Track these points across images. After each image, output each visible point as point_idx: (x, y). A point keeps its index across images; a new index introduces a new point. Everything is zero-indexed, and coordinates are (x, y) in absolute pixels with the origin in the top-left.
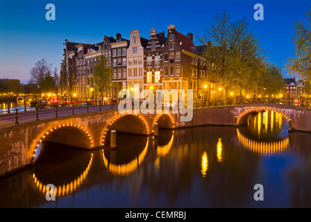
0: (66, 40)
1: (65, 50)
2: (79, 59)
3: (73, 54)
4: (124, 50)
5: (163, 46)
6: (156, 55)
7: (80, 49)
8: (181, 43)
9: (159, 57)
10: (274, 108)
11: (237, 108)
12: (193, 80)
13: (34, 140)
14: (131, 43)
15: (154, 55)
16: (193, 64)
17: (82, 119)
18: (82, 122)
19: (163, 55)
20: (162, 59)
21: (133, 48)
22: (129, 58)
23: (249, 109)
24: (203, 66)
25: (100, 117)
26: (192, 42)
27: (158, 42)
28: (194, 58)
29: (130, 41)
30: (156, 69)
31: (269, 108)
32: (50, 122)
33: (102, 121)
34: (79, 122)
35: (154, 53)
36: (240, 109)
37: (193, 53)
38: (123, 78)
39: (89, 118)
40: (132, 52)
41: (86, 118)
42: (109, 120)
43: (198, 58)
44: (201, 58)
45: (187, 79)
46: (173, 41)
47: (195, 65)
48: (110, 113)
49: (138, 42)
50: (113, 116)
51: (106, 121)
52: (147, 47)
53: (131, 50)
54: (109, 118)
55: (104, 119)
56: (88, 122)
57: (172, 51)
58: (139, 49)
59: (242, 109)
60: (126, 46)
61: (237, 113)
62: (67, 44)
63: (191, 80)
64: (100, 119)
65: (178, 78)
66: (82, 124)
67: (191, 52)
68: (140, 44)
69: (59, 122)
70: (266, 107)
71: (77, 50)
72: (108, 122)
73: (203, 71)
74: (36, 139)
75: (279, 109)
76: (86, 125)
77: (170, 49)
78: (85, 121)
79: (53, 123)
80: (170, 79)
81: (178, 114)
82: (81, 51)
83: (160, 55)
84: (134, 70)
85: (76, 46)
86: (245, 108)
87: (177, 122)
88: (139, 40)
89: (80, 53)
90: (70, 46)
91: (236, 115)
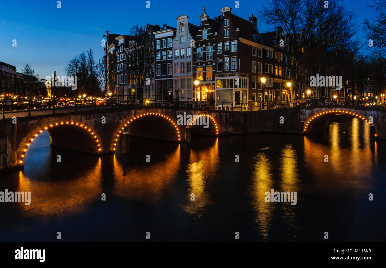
0: (107, 32)
2: (120, 53)
3: (113, 48)
4: (170, 40)
5: (216, 34)
6: (207, 45)
7: (121, 41)
8: (238, 30)
9: (211, 47)
10: (352, 110)
11: (304, 110)
12: (256, 77)
13: (24, 138)
14: (178, 32)
15: (205, 46)
16: (256, 56)
17: (87, 116)
18: (87, 120)
19: (216, 45)
20: (214, 50)
21: (180, 37)
22: (175, 50)
23: (320, 112)
24: (271, 59)
25: (111, 116)
26: (255, 28)
27: (210, 29)
28: (257, 48)
29: (176, 29)
30: (208, 63)
31: (345, 110)
32: (45, 119)
33: (113, 121)
34: (82, 121)
35: (206, 43)
36: (308, 112)
37: (255, 42)
38: (168, 75)
39: (96, 116)
40: (178, 42)
41: (91, 116)
42: (123, 120)
43: (263, 49)
44: (268, 49)
45: (247, 74)
46: (228, 27)
47: (259, 57)
48: (124, 112)
49: (186, 30)
50: (129, 116)
51: (120, 121)
52: (197, 36)
53: (177, 40)
54: (124, 118)
55: (117, 119)
56: (95, 121)
57: (226, 40)
58: (187, 39)
59: (310, 111)
60: (173, 35)
61: (304, 117)
62: (108, 37)
63: (253, 76)
64: (111, 118)
65: (235, 73)
66: (86, 123)
67: (252, 40)
68: (188, 32)
69: (56, 119)
70: (342, 109)
71: (118, 43)
72: (122, 122)
73: (270, 65)
74: (27, 137)
75: (359, 111)
76: (92, 125)
77: (224, 38)
78: (91, 119)
79: (49, 120)
80: (225, 75)
81: (224, 117)
82: (122, 44)
83: (212, 45)
84: (182, 65)
85: (117, 38)
86: (315, 110)
87: (223, 127)
88: (187, 27)
89: (121, 46)
90: (111, 39)
91: (304, 119)
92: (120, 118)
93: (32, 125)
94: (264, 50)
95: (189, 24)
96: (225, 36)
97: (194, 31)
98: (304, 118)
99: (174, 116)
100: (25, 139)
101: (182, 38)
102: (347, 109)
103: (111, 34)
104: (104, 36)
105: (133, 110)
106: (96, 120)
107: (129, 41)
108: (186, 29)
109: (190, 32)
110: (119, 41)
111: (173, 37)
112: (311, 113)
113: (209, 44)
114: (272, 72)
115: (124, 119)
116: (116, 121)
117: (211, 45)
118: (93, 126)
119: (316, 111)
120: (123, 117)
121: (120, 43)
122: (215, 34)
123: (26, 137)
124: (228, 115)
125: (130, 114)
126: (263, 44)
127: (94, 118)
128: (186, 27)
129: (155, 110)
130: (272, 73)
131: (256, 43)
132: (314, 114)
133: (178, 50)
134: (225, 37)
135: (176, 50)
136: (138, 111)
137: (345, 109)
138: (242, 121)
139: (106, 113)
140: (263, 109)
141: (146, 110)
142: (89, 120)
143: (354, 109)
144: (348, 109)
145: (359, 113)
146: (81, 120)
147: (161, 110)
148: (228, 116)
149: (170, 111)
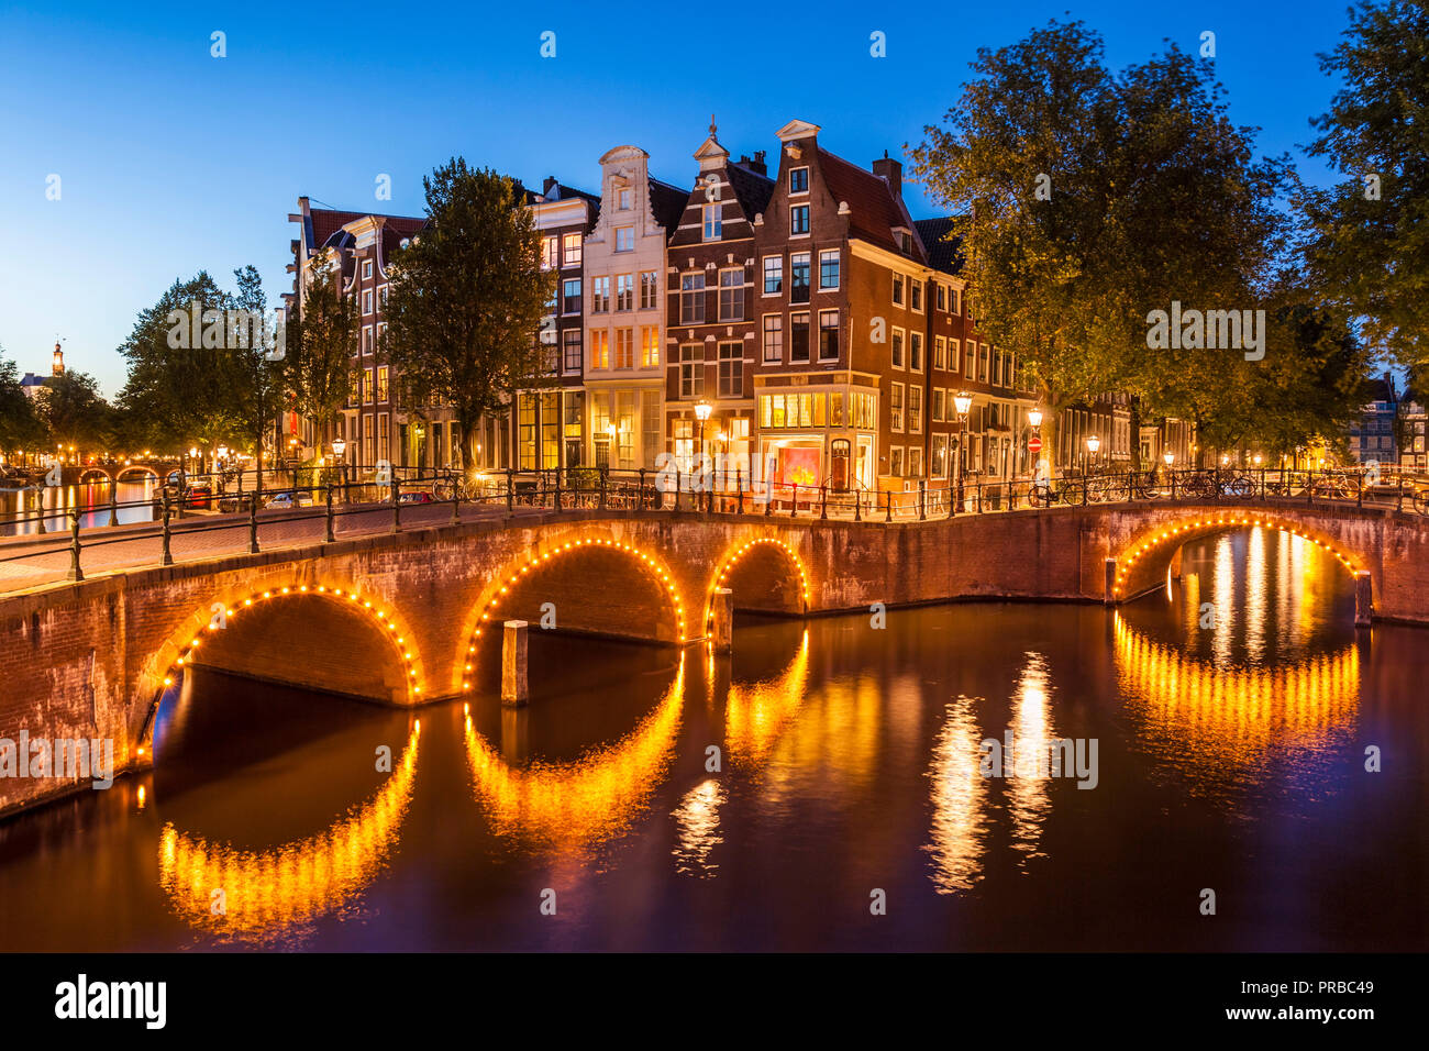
0: (304, 200)
1: (296, 245)
2: (360, 286)
3: (333, 265)
4: (573, 242)
5: (759, 220)
6: (723, 263)
7: (366, 237)
8: (844, 209)
9: (740, 271)
10: (1289, 517)
11: (1115, 515)
12: (903, 385)
13: (150, 655)
14: (605, 208)
15: (714, 266)
16: (903, 307)
17: (370, 560)
18: (372, 575)
19: (759, 262)
20: (752, 284)
21: (616, 230)
22: (594, 278)
23: (1172, 523)
24: (954, 318)
25: (453, 557)
26: (897, 201)
27: (735, 201)
28: (909, 278)
29: (598, 200)
30: (726, 334)
31: (1265, 516)
32: (223, 574)
33: (461, 577)
34: (355, 578)
35: (718, 254)
36: (1128, 523)
37: (901, 255)
38: (564, 375)
39: (401, 557)
40: (609, 248)
41: (386, 559)
42: (495, 570)
43: (926, 280)
44: (945, 280)
45: (876, 377)
46: (804, 197)
47: (913, 310)
48: (499, 538)
49: (639, 205)
50: (517, 552)
51: (483, 574)
52: (681, 228)
53: (603, 242)
54: (498, 562)
55: (474, 568)
56: (399, 578)
57: (798, 246)
58: (644, 236)
59: (1136, 522)
60: (584, 221)
61: (1115, 541)
62: (306, 220)
63: (894, 383)
64: (455, 564)
65: (832, 372)
66: (368, 587)
67: (890, 246)
68: (649, 210)
69: (265, 574)
70: (1253, 512)
71: (354, 247)
72: (489, 578)
73: (951, 340)
74: (161, 650)
75: (1312, 519)
76: (388, 591)
77: (792, 238)
78: (383, 571)
79: (237, 578)
80: (794, 381)
81: (830, 548)
82: (371, 251)
83: (742, 263)
84: (620, 338)
85: (347, 228)
86: (1153, 518)
87: (825, 584)
88: (644, 192)
89: (367, 258)
90: (323, 228)
91: (1111, 551)
92: (485, 564)
93: (180, 601)
94: (931, 285)
95: (652, 182)
96: (796, 229)
97: (670, 205)
98: (1112, 545)
99: (665, 548)
100: (155, 658)
101: (622, 234)
102: (1272, 515)
103: (320, 210)
104: (292, 218)
105: (529, 531)
106: (404, 572)
107: (401, 239)
108: (640, 199)
109: (653, 213)
110: (358, 240)
111: (587, 229)
112: (1140, 528)
113: (730, 257)
114: (958, 368)
115: (496, 566)
116: (469, 574)
117: (739, 261)
118: (393, 596)
119: (1158, 521)
120: (493, 559)
121: (359, 245)
122: (753, 221)
123: (156, 648)
124: (845, 535)
125: (517, 546)
126: (926, 262)
127: (396, 566)
128: (640, 193)
129: (601, 527)
130: (957, 371)
131: (904, 257)
132: (1151, 530)
133: (606, 280)
134: (793, 233)
135: (598, 281)
136: (545, 533)
137: (1262, 514)
138: (893, 558)
139: (438, 544)
140: (959, 511)
141: (572, 528)
142: (377, 575)
143: (1294, 514)
144: (1274, 512)
145: (1311, 528)
146: (351, 577)
147: (622, 526)
148: (845, 542)
149: (653, 528)
